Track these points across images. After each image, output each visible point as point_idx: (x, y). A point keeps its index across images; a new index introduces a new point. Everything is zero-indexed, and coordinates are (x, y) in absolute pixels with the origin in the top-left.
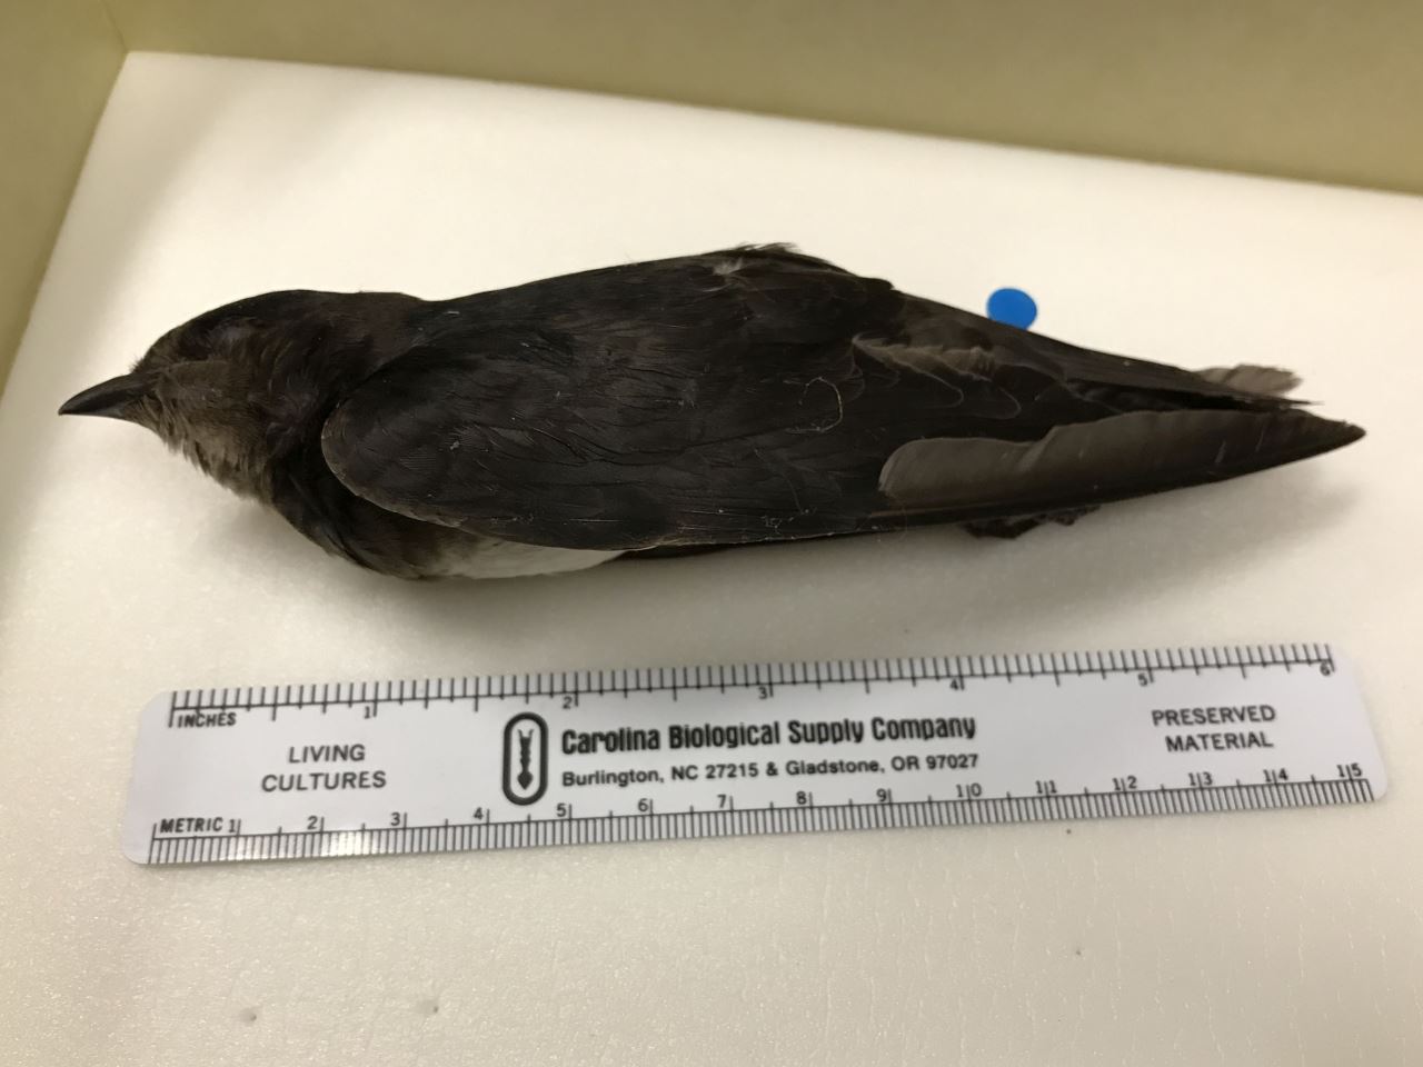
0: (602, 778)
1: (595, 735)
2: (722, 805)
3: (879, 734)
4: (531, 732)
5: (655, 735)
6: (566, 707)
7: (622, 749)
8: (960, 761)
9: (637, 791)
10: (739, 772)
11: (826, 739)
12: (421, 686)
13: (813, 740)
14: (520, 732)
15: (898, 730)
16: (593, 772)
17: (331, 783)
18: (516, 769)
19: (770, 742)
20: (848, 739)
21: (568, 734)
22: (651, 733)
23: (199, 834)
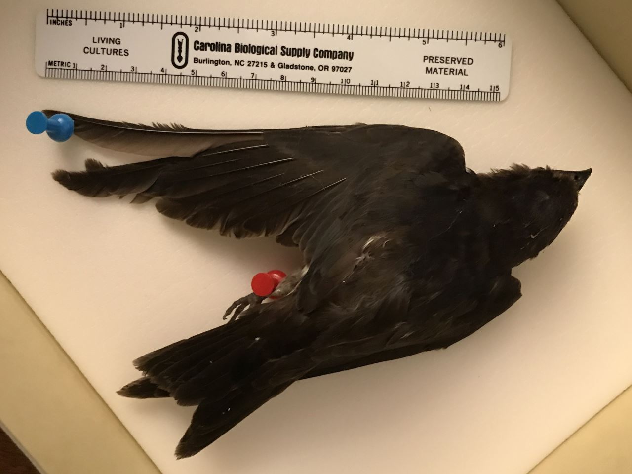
0: (209, 61)
1: (207, 44)
2: (252, 77)
3: (316, 55)
4: (182, 40)
5: (230, 46)
6: (196, 31)
7: (216, 51)
8: (344, 69)
9: (221, 68)
10: (260, 65)
11: (295, 55)
12: (141, 16)
13: (290, 55)
14: (178, 39)
15: (324, 54)
16: (205, 59)
17: (109, 52)
18: (177, 54)
19: (273, 54)
20: (304, 56)
21: (196, 42)
22: (228, 45)
23: (62, 67)
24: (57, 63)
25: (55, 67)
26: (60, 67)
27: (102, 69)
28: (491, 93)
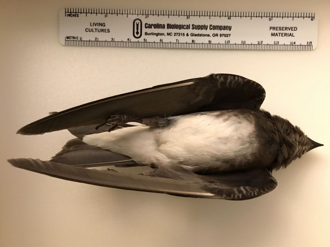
0: (153, 34)
1: (152, 24)
2: (177, 42)
3: (211, 29)
4: (139, 23)
5: (164, 25)
6: (146, 18)
7: (157, 28)
8: (227, 36)
9: (160, 37)
10: (181, 35)
11: (200, 29)
12: (116, 11)
13: (197, 29)
14: (136, 23)
15: (215, 28)
16: (151, 33)
17: (99, 31)
18: (136, 31)
19: (188, 29)
20: (204, 29)
21: (146, 24)
22: (163, 25)
24: (71, 38)
25: (70, 40)
26: (73, 40)
27: (96, 40)
28: (307, 45)
